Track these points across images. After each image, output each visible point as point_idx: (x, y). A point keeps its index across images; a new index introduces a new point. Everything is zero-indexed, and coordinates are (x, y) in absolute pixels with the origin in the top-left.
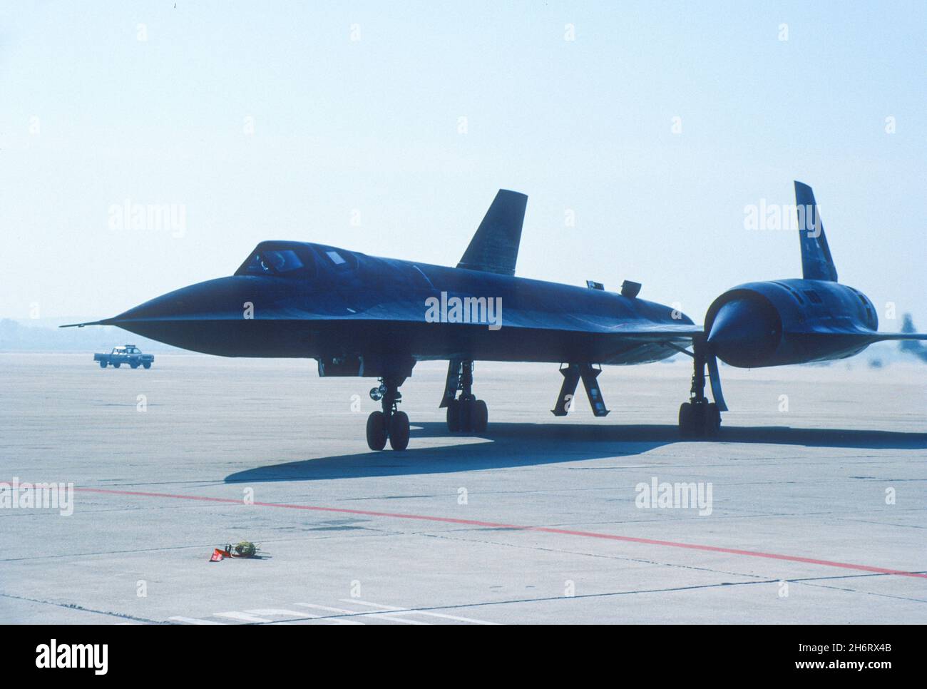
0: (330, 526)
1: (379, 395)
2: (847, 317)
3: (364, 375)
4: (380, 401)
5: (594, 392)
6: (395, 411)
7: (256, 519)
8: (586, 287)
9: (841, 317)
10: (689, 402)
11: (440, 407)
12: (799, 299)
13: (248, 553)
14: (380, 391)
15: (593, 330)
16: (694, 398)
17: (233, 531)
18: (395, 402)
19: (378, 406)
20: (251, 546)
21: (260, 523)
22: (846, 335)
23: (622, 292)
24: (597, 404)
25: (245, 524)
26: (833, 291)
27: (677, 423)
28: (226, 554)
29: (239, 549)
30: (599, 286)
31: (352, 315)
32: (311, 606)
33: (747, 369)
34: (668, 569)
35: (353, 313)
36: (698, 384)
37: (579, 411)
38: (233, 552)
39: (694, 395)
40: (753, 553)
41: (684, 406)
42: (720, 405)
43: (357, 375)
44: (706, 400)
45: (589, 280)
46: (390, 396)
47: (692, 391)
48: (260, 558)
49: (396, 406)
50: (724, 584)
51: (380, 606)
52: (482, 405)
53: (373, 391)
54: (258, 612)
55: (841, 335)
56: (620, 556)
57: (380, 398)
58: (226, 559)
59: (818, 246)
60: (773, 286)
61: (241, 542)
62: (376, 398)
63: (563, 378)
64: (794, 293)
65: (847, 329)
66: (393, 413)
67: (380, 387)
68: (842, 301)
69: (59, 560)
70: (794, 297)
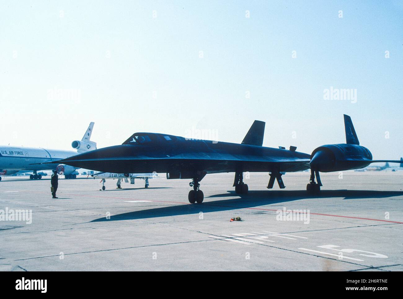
0: (258, 213)
1: (192, 185)
2: (360, 155)
3: (181, 178)
4: (193, 187)
5: (280, 181)
6: (199, 190)
7: (240, 211)
8: (279, 148)
9: (358, 155)
10: (310, 183)
11: (233, 186)
12: (342, 150)
13: (239, 220)
14: (193, 184)
15: (275, 161)
16: (311, 182)
17: (235, 214)
18: (198, 187)
19: (192, 188)
20: (240, 218)
21: (241, 212)
22: (359, 161)
23: (290, 149)
24: (281, 185)
25: (238, 213)
26: (355, 147)
27: (306, 189)
28: (234, 220)
29: (237, 219)
30: (284, 148)
31: (169, 157)
32: (255, 232)
33: (325, 173)
34: (344, 223)
35: (168, 157)
36: (312, 178)
37: (276, 187)
38: (235, 219)
39: (311, 181)
40: (365, 219)
41: (308, 185)
42: (320, 184)
43: (179, 178)
44: (315, 182)
45: (280, 146)
46: (196, 185)
47: (310, 180)
48: (242, 221)
49: (199, 188)
50: (358, 227)
51: (272, 232)
52: (246, 186)
53: (190, 183)
54: (242, 234)
55: (357, 161)
56: (331, 220)
57: (192, 186)
58: (234, 221)
59: (352, 134)
60: (334, 146)
61: (237, 217)
62: (191, 186)
63: (270, 177)
64: (340, 148)
65: (359, 159)
66: (197, 190)
67: (193, 182)
68: (358, 150)
69: (196, 221)
70: (341, 149)
